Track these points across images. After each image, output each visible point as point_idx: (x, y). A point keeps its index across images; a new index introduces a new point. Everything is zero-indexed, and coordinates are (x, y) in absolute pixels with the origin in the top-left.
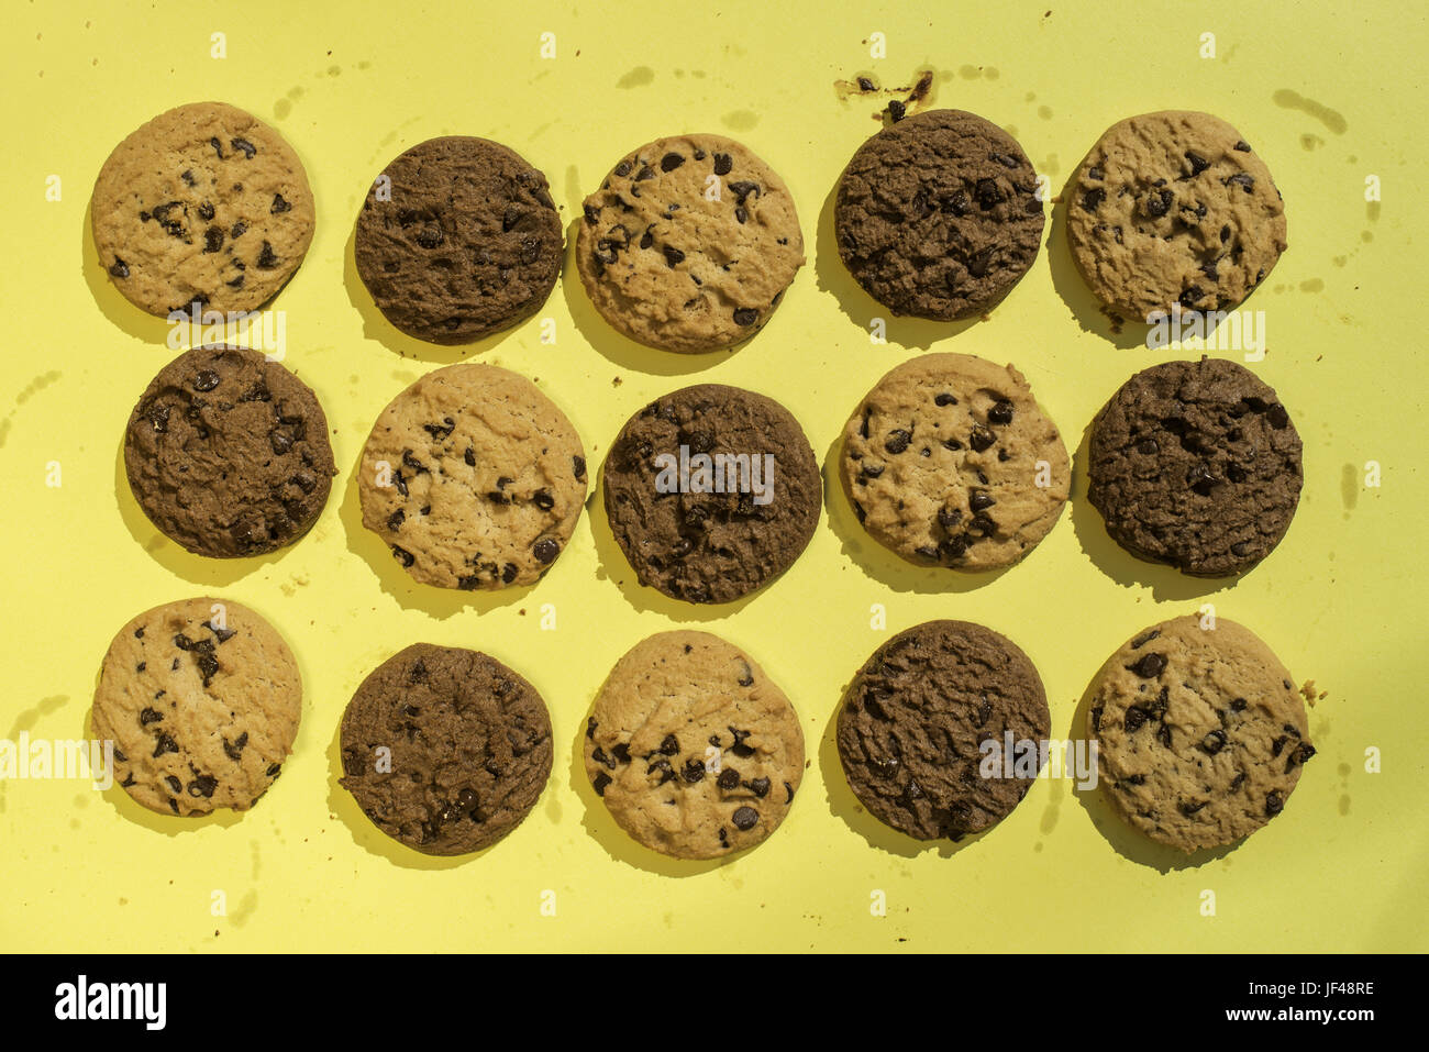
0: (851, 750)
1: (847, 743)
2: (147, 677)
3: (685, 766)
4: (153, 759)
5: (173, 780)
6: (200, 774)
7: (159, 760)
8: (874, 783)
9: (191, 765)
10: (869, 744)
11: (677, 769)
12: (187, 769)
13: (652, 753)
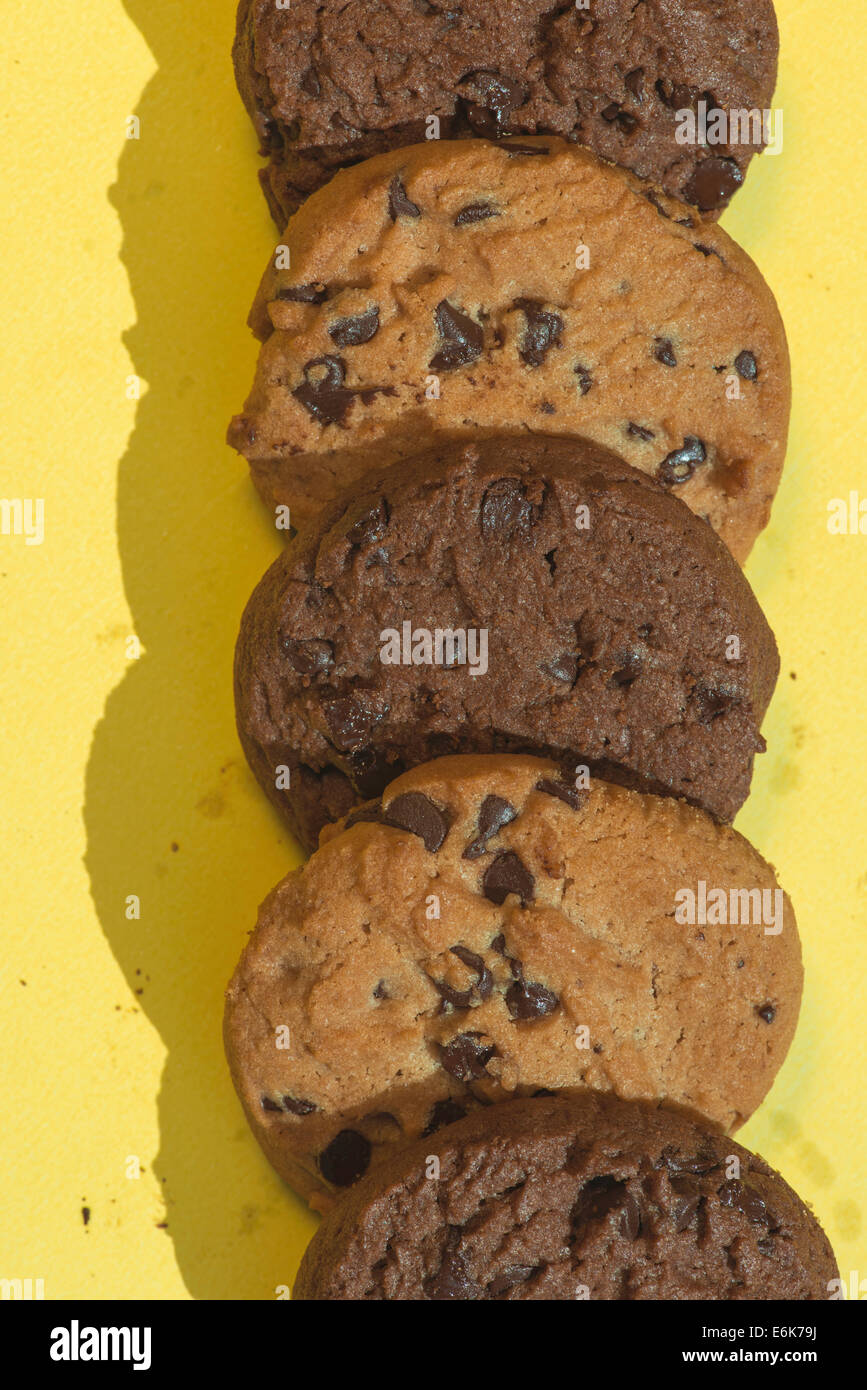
2: (640, 360)
4: (436, 301)
5: (366, 332)
6: (357, 399)
7: (429, 318)
9: (389, 391)
12: (380, 376)
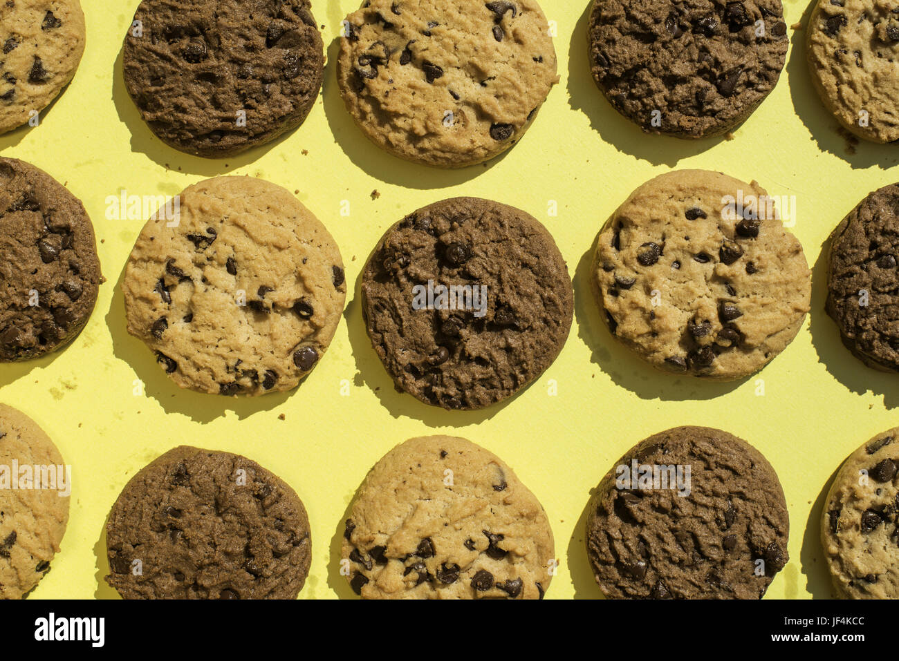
0: (601, 552)
1: (597, 545)
3: (440, 568)
8: (622, 583)
10: (619, 546)
11: (433, 571)
13: (408, 555)
